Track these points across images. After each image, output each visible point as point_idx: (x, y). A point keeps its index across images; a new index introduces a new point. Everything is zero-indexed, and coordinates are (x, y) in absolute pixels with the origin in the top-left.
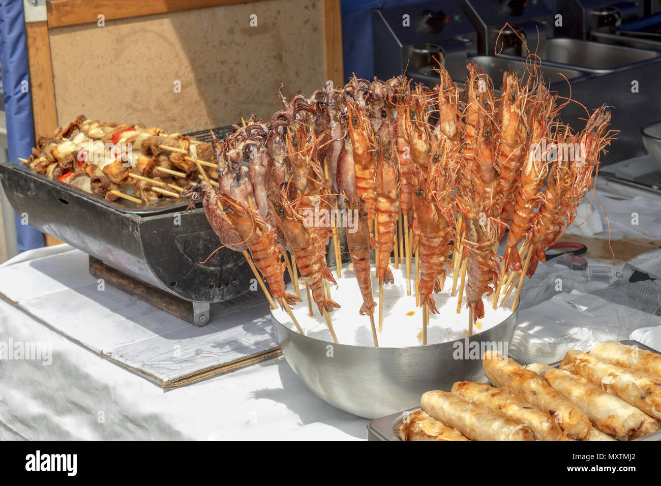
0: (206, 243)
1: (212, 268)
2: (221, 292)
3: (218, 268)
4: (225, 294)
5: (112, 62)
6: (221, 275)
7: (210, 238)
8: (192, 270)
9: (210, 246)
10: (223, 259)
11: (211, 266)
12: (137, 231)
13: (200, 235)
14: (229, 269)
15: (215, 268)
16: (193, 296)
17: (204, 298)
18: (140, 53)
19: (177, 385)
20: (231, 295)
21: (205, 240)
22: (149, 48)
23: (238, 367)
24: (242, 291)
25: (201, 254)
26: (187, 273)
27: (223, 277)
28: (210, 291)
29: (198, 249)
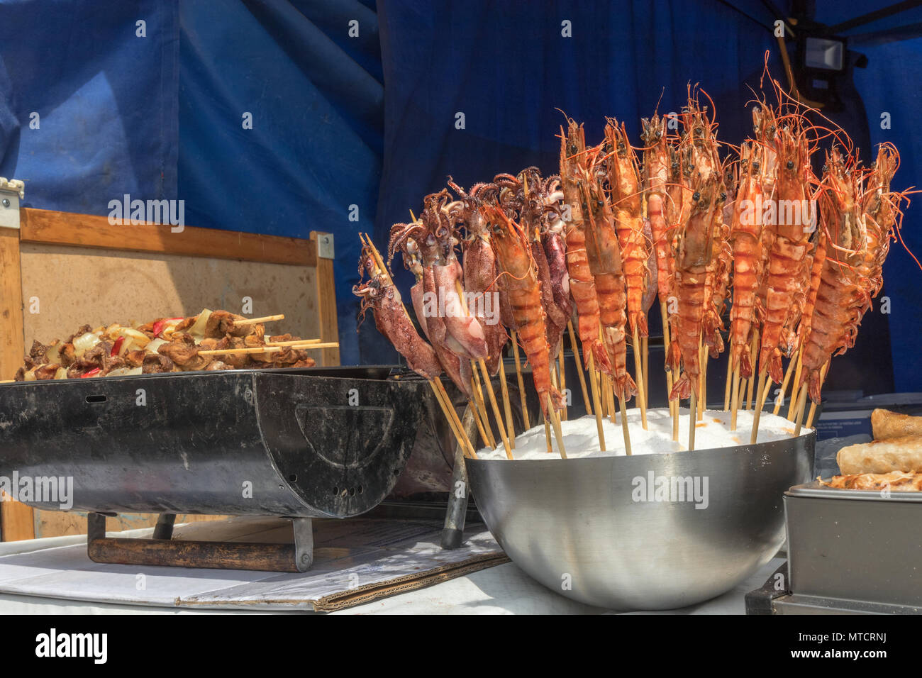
0: (329, 425)
1: (335, 464)
2: (346, 503)
3: (341, 466)
4: (350, 506)
5: (94, 300)
6: (346, 477)
7: (333, 419)
8: (314, 462)
9: (333, 430)
10: (347, 454)
11: (334, 462)
12: (251, 389)
13: (322, 411)
14: (353, 469)
15: (339, 465)
16: (315, 502)
17: (327, 507)
18: (127, 295)
19: (333, 607)
20: (357, 510)
21: (328, 421)
22: (137, 291)
23: (400, 590)
24: (367, 506)
25: (323, 439)
26: (309, 464)
27: (348, 479)
28: (333, 498)
29: (320, 432)
